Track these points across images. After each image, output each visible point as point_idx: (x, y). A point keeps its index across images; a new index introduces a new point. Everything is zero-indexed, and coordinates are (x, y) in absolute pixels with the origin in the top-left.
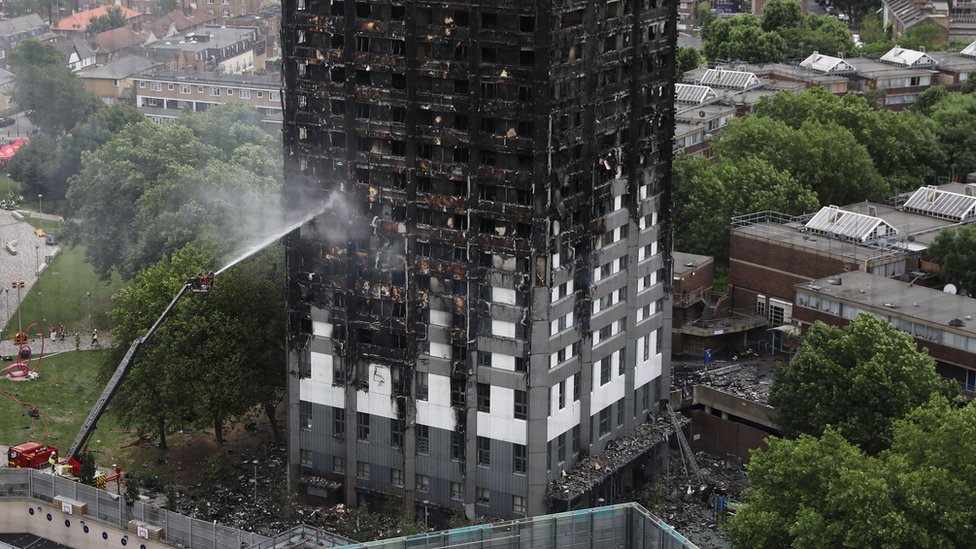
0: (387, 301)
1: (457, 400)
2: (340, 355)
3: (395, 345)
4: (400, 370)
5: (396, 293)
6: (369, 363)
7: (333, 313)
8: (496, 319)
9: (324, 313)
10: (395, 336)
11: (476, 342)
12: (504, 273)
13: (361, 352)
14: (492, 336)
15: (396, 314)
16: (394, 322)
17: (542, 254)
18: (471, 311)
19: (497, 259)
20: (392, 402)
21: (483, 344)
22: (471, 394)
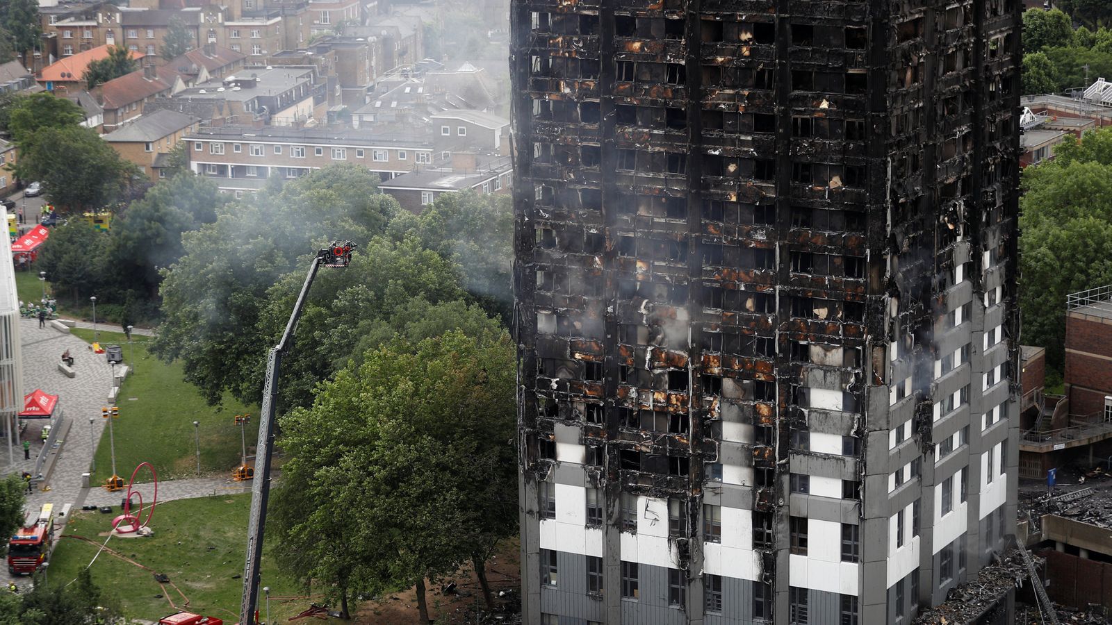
0: (661, 412)
1: (760, 540)
2: (597, 488)
3: (673, 471)
4: (682, 504)
5: (674, 401)
6: (637, 496)
7: (587, 430)
8: (816, 431)
9: (574, 431)
10: (672, 460)
11: (788, 462)
12: (827, 369)
13: (625, 480)
14: (810, 454)
15: (674, 429)
16: (672, 440)
17: (880, 343)
18: (781, 421)
19: (816, 351)
20: (670, 547)
21: (797, 464)
22: (781, 530)
